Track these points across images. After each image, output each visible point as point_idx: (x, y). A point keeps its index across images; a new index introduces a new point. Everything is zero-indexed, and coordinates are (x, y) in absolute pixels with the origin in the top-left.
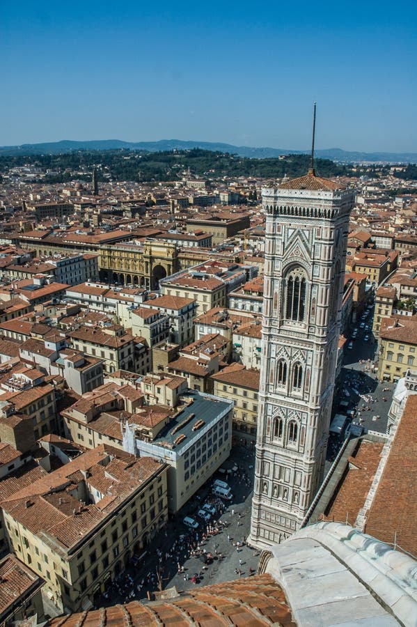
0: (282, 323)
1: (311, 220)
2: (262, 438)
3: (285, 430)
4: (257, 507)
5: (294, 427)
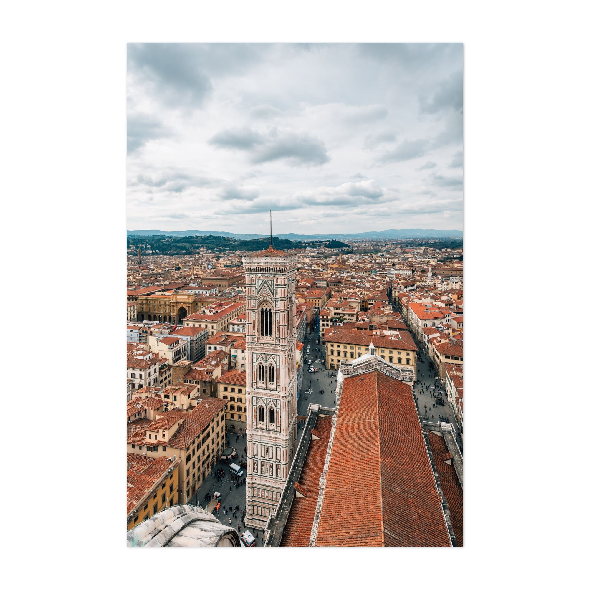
0: (259, 339)
1: (272, 274)
2: (250, 424)
3: (266, 416)
4: (250, 485)
5: (272, 412)
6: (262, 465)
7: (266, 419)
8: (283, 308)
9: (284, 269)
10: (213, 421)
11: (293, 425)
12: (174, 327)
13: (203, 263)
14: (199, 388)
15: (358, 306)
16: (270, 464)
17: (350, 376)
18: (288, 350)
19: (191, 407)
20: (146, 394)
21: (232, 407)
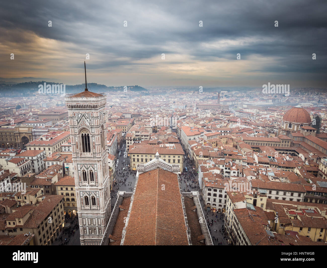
0: (81, 154)
1: (88, 109)
2: (80, 208)
3: (90, 201)
4: (83, 241)
5: (93, 199)
6: (89, 229)
7: (90, 204)
8: (97, 133)
9: (97, 105)
10: (55, 209)
11: (108, 205)
12: (19, 151)
13: (39, 103)
14: (43, 190)
15: (151, 130)
16: (94, 228)
17: (143, 173)
18: (102, 161)
19: (38, 202)
20: (3, 197)
21: (68, 199)
